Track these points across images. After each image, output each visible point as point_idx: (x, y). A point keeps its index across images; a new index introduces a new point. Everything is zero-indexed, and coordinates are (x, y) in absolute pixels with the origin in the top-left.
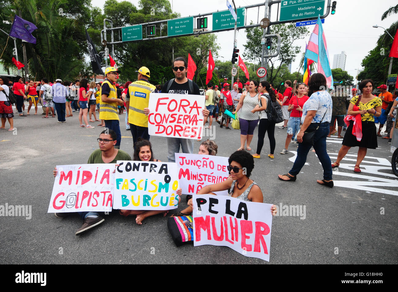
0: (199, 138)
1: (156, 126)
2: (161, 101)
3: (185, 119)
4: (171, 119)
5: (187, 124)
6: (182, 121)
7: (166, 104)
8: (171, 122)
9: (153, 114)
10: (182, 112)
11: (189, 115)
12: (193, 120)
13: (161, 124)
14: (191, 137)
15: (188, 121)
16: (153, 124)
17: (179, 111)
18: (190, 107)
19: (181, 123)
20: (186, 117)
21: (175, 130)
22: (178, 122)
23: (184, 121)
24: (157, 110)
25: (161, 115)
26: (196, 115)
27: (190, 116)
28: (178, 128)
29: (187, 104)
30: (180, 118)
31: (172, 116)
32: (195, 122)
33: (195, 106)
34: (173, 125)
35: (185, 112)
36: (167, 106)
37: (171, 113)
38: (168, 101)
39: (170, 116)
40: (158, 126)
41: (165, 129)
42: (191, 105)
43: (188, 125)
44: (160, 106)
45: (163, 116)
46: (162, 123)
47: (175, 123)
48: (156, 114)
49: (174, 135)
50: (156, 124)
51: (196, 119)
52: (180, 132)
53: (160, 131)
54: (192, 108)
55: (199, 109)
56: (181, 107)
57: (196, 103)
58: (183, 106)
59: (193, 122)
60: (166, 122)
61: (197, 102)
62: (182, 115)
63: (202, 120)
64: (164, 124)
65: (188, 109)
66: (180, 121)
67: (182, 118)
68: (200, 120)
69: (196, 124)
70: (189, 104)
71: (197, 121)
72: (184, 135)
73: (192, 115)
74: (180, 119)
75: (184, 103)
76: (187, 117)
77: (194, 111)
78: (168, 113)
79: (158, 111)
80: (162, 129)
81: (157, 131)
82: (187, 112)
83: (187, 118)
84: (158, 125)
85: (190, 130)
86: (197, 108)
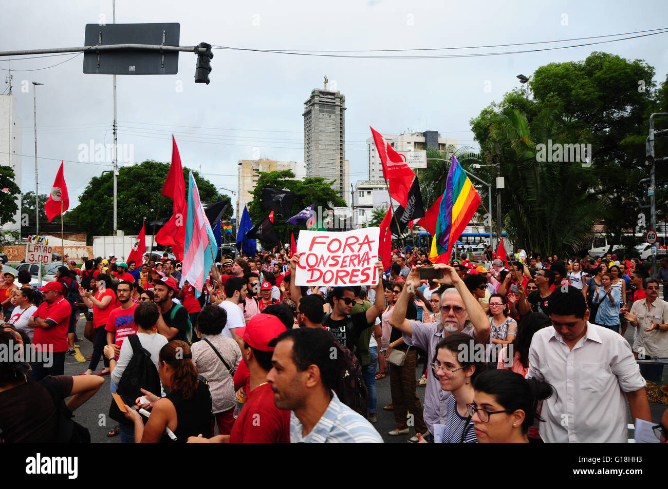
0: (374, 282)
1: (309, 270)
2: (317, 240)
3: (351, 260)
4: (331, 261)
5: (355, 266)
6: (347, 263)
7: (325, 243)
8: (331, 265)
9: (304, 254)
10: (348, 252)
11: (357, 254)
12: (363, 259)
13: (316, 267)
14: (361, 282)
15: (356, 262)
16: (304, 268)
17: (343, 252)
18: (359, 244)
19: (346, 266)
20: (353, 258)
21: (337, 276)
22: (342, 266)
23: (351, 263)
24: (311, 249)
25: (316, 256)
26: (368, 252)
27: (359, 255)
28: (341, 274)
29: (355, 240)
30: (345, 260)
31: (333, 258)
32: (366, 262)
33: (366, 241)
34: (334, 269)
35: (352, 250)
36: (326, 245)
37: (332, 255)
38: (328, 241)
39: (330, 258)
40: (311, 271)
41: (322, 275)
42: (361, 241)
43: (357, 268)
44: (315, 245)
45: (319, 257)
46: (318, 266)
47: (338, 267)
48: (309, 255)
49: (336, 283)
50: (308, 268)
51: (368, 257)
52: (344, 279)
53: (315, 278)
54: (361, 245)
55: (371, 244)
56: (347, 246)
57: (367, 237)
58: (349, 245)
59: (364, 261)
60: (324, 264)
61: (369, 237)
62: (348, 256)
63: (376, 256)
64: (321, 267)
65: (356, 247)
66: (344, 264)
67: (348, 259)
68: (373, 257)
69: (368, 264)
70: (358, 240)
71: (369, 259)
72: (351, 281)
73: (361, 254)
74: (345, 262)
75: (351, 241)
76: (355, 257)
77: (365, 248)
78: (327, 254)
79: (312, 251)
80: (317, 274)
81: (309, 279)
82: (355, 250)
83: (355, 259)
84: (312, 269)
85: (359, 273)
86: (369, 242)
